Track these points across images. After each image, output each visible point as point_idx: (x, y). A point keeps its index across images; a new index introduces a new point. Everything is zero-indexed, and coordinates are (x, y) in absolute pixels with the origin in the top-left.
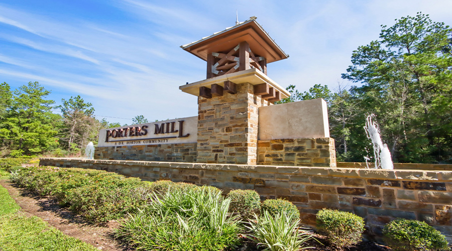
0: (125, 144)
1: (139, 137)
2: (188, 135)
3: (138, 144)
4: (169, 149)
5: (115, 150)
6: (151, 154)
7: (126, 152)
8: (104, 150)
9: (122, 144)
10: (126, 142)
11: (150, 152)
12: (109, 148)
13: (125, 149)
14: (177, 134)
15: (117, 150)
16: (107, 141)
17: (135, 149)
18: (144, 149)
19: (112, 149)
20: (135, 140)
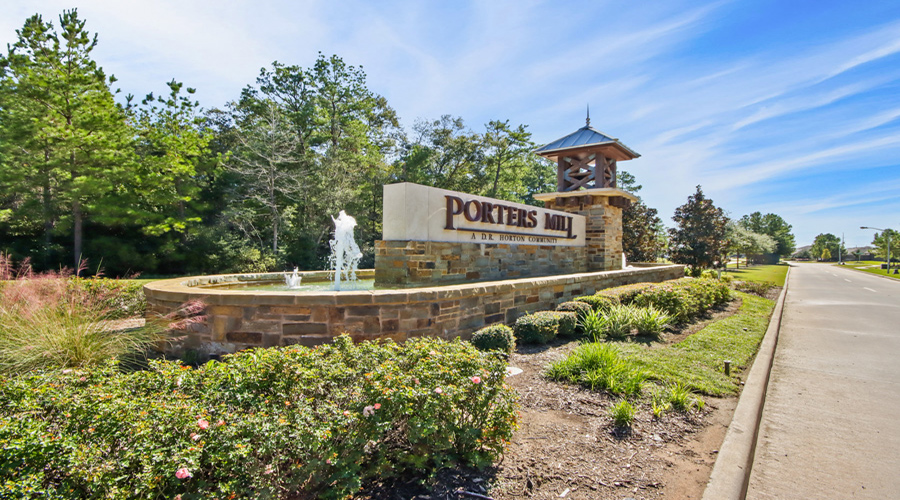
0: (496, 239)
1: (521, 230)
2: (575, 237)
3: (521, 243)
4: (562, 254)
5: (483, 253)
6: (545, 260)
7: (507, 257)
8: (449, 252)
9: (490, 238)
10: (498, 235)
11: (543, 256)
12: (464, 247)
13: (505, 251)
14: (565, 234)
15: (487, 254)
16: (449, 226)
17: (522, 251)
18: (537, 253)
19: (474, 250)
20: (515, 234)
